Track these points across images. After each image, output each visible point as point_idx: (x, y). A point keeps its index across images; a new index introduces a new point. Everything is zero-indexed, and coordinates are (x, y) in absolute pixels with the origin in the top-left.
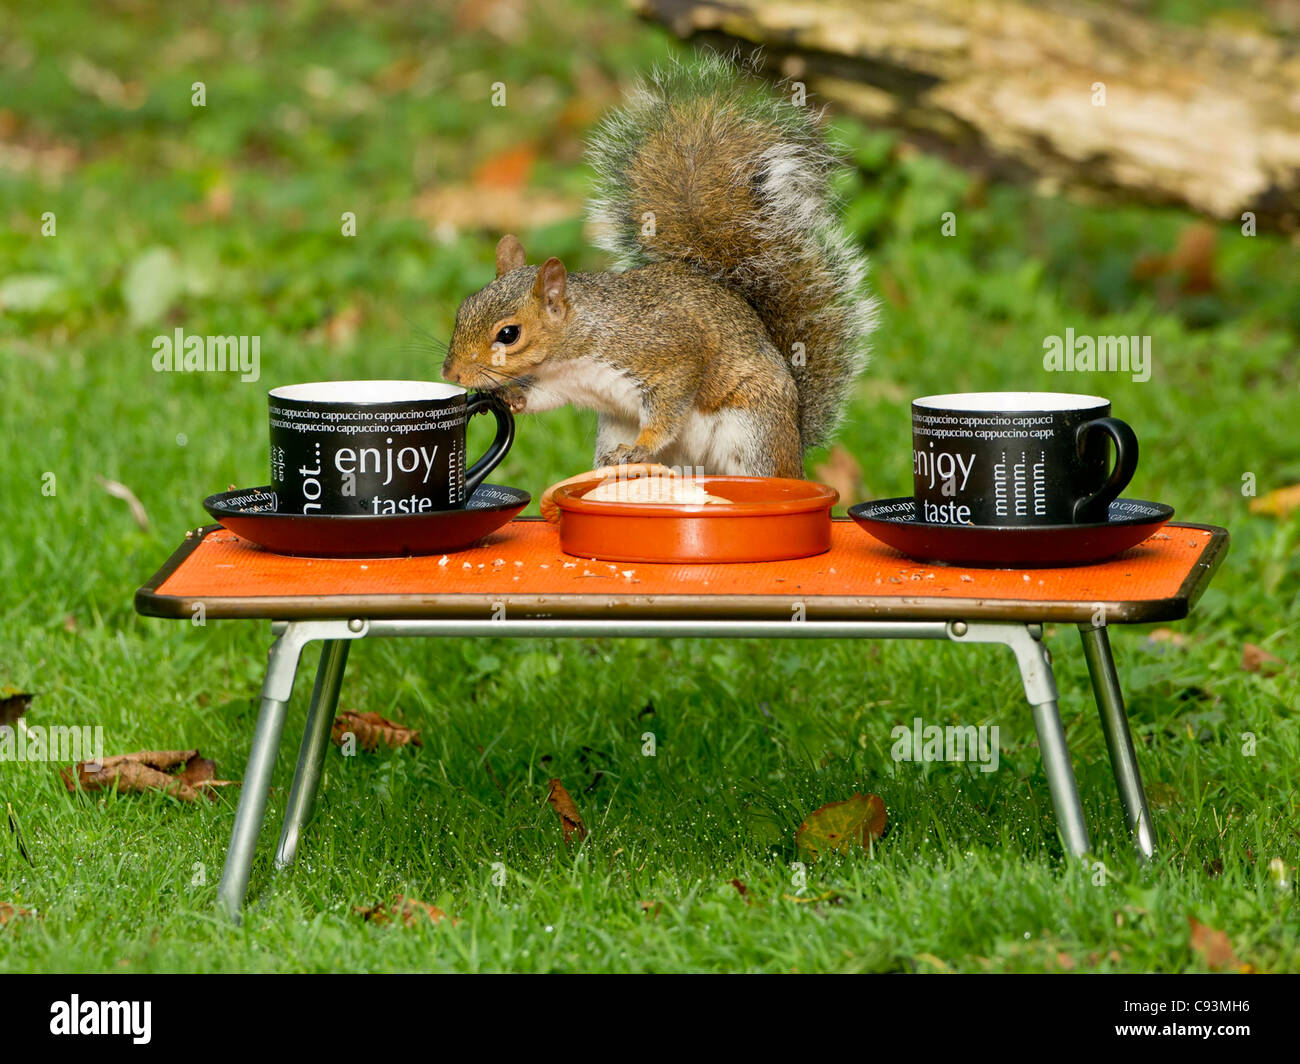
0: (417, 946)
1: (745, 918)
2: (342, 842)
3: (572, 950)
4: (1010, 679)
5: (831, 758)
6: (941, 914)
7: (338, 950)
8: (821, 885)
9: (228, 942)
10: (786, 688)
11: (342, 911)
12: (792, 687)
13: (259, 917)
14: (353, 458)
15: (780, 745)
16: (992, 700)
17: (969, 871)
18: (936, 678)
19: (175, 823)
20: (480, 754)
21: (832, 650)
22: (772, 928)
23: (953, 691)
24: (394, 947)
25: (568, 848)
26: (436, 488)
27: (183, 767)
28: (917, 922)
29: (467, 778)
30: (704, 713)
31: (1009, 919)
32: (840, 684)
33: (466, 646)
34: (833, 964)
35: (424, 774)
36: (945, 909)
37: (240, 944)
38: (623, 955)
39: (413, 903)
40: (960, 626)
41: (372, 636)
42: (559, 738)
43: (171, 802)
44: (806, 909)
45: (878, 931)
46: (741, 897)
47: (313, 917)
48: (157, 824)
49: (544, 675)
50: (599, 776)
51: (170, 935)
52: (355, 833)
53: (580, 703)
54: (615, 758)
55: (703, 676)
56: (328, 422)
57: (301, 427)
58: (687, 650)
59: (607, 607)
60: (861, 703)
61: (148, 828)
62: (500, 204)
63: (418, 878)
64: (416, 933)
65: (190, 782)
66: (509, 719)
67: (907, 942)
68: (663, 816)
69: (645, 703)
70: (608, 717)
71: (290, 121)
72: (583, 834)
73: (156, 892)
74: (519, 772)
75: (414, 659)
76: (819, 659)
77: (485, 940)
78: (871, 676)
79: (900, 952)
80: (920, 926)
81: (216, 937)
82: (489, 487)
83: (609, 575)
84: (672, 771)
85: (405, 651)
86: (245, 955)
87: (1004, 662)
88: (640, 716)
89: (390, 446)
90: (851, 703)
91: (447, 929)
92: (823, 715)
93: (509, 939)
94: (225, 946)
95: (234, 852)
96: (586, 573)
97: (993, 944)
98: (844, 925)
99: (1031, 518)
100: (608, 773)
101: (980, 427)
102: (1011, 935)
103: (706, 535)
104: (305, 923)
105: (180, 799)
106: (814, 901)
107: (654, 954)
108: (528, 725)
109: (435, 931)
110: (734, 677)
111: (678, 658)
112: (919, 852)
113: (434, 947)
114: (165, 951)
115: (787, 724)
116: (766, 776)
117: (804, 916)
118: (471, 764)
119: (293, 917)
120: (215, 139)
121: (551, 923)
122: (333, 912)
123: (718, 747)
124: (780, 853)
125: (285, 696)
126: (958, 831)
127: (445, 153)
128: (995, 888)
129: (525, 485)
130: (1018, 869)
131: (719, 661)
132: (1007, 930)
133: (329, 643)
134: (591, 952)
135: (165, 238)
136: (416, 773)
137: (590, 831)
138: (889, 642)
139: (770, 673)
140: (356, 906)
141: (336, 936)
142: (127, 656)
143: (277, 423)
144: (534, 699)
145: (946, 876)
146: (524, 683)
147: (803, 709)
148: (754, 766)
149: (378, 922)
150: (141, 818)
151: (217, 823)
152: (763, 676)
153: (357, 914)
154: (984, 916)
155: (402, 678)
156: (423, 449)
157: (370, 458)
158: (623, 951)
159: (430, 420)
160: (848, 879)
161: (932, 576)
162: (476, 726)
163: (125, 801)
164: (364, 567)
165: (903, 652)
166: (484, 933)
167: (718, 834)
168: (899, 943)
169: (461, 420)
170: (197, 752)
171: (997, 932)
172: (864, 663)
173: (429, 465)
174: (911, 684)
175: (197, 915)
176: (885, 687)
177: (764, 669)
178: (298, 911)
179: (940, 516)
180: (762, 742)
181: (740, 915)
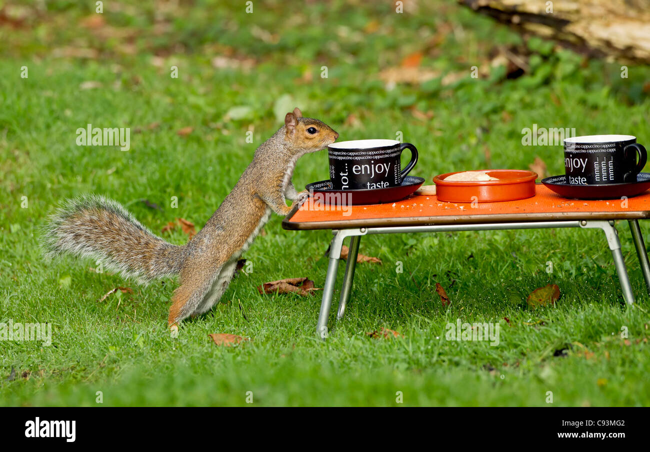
0: (390, 346)
1: (509, 331)
2: (360, 308)
3: (446, 345)
4: (603, 240)
5: (539, 271)
6: (581, 327)
7: (361, 348)
8: (536, 318)
9: (321, 348)
10: (521, 247)
11: (362, 334)
12: (523, 246)
13: (332, 337)
14: (360, 169)
15: (520, 268)
16: (597, 247)
17: (591, 311)
18: (576, 241)
19: (300, 304)
20: (410, 275)
21: (538, 232)
22: (519, 334)
23: (583, 245)
24: (381, 347)
25: (444, 308)
26: (390, 178)
27: (302, 284)
28: (572, 330)
29: (406, 284)
30: (491, 257)
31: (606, 328)
32: (541, 244)
33: (404, 236)
34: (542, 347)
35: (390, 283)
36: (582, 325)
37: (325, 348)
38: (465, 346)
39: (387, 330)
40: (584, 222)
41: (369, 234)
42: (439, 268)
43: (298, 297)
44: (531, 327)
45: (558, 334)
46: (507, 324)
47: (351, 337)
48: (293, 305)
49: (432, 245)
50: (454, 281)
51: (299, 345)
52: (366, 305)
53: (446, 254)
54: (459, 275)
55: (490, 243)
56: (350, 156)
57: (340, 158)
58: (485, 234)
59: (455, 220)
60: (549, 251)
61: (290, 307)
62: (411, 74)
63: (389, 321)
64: (389, 341)
65: (305, 289)
66: (420, 262)
67: (569, 338)
68: (478, 295)
69: (470, 254)
70: (456, 260)
71: (333, 47)
72: (449, 303)
73: (294, 330)
74: (425, 281)
75: (385, 241)
76: (533, 235)
77: (414, 343)
78: (552, 241)
79: (567, 342)
80: (573, 332)
81: (316, 345)
82: (409, 177)
83: (455, 208)
84: (481, 278)
85: (382, 238)
86: (327, 351)
87: (601, 234)
88: (468, 258)
89: (373, 164)
90: (545, 251)
91: (401, 340)
92: (535, 255)
93: (423, 342)
94: (320, 349)
95: (321, 314)
96: (446, 207)
97: (600, 337)
98: (545, 333)
99: (609, 181)
100: (457, 280)
101: (589, 149)
102: (607, 334)
103: (490, 192)
104: (349, 339)
105: (301, 295)
106: (534, 324)
107: (477, 345)
108: (428, 264)
109: (396, 340)
110: (502, 243)
111: (482, 237)
112: (572, 305)
113: (396, 346)
114: (298, 351)
115: (522, 260)
116: (515, 279)
117: (531, 330)
118: (407, 279)
119: (344, 337)
120: (305, 53)
121: (438, 336)
122: (359, 335)
123: (497, 269)
124: (521, 307)
125: (338, 257)
126: (586, 296)
127: (390, 56)
128: (600, 317)
129: (423, 176)
130: (609, 309)
131: (497, 237)
132: (605, 332)
133: (353, 237)
134: (453, 346)
135: (288, 90)
136: (387, 283)
137: (451, 302)
138: (558, 229)
139: (515, 241)
140: (367, 332)
141: (360, 344)
142: (280, 244)
143: (331, 157)
144: (429, 254)
145: (582, 313)
146: (425, 249)
147: (528, 254)
148: (511, 275)
149: (375, 338)
150: (287, 303)
151: (315, 304)
152: (513, 243)
153: (367, 335)
154: (597, 327)
155: (380, 248)
156: (385, 164)
157: (366, 168)
158: (465, 345)
159: (387, 154)
160: (546, 316)
161: (573, 204)
162: (408, 265)
163: (281, 297)
164: (365, 208)
165: (564, 232)
166: (414, 340)
167: (499, 301)
168: (566, 338)
169: (398, 153)
170: (307, 278)
171: (602, 333)
172: (549, 236)
173: (387, 170)
174: (567, 243)
175: (309, 337)
176: (557, 245)
177: (513, 240)
178: (346, 335)
179: (575, 182)
180: (513, 267)
181: (507, 330)
